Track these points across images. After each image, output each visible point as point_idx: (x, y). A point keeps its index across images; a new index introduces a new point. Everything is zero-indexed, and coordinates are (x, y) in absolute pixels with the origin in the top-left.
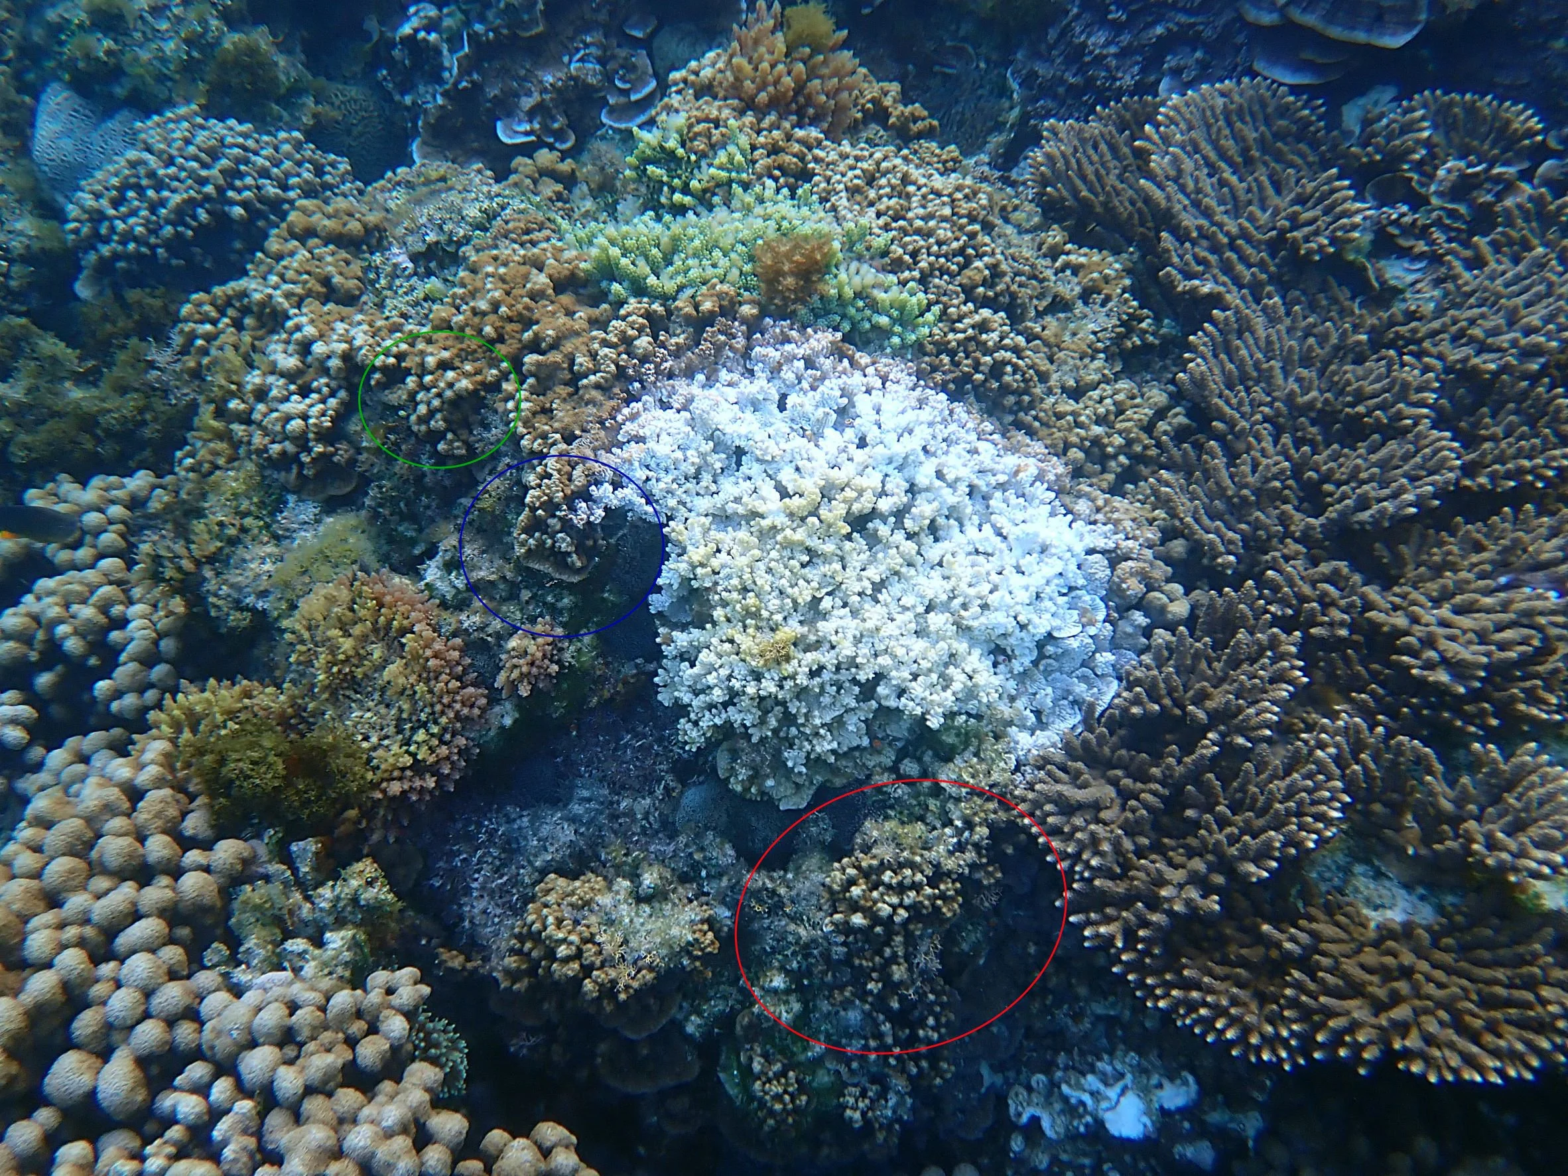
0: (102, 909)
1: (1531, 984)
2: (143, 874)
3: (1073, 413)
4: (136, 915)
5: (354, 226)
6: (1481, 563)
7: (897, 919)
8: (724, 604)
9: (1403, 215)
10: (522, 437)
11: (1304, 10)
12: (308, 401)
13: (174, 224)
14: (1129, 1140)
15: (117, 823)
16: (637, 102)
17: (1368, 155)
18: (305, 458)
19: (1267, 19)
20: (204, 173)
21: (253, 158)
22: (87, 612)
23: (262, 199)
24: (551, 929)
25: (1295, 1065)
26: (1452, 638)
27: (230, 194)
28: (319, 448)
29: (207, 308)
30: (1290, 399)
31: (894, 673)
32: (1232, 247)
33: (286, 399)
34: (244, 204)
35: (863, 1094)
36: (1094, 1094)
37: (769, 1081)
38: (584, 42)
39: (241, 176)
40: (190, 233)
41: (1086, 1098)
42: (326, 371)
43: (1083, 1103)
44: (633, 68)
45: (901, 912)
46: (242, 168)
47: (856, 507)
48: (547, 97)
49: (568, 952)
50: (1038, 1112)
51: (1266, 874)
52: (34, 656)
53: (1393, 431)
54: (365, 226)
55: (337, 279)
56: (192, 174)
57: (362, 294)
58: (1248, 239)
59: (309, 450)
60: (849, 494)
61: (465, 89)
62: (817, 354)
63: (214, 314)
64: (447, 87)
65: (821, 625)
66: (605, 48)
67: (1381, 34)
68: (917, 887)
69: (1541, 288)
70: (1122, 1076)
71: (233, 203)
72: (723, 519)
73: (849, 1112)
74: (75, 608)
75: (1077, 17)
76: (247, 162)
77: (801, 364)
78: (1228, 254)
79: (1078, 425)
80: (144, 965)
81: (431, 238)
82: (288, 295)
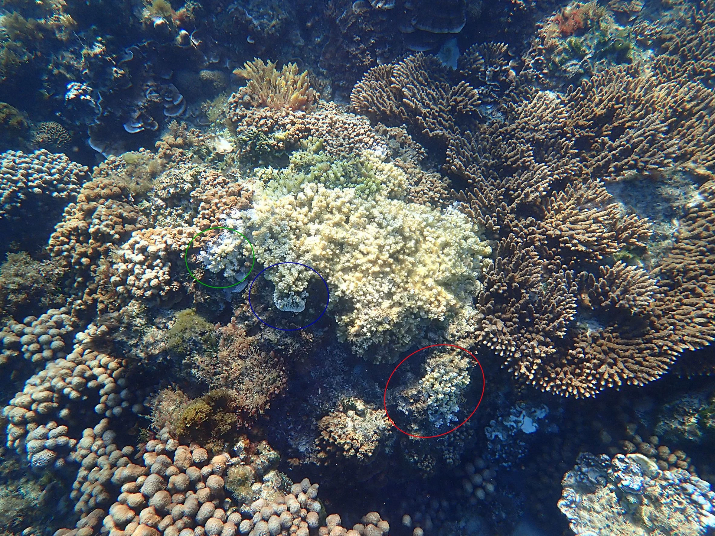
0: (187, 508)
1: (650, 341)
2: (192, 486)
3: (422, 190)
4: (200, 504)
5: (115, 189)
6: (570, 205)
7: (453, 391)
8: (358, 301)
9: (483, 90)
10: (263, 264)
11: (423, 25)
12: (155, 271)
13: (10, 203)
14: (532, 433)
15: (171, 469)
16: (178, 104)
17: (466, 72)
18: (162, 293)
19: (410, 30)
20: (15, 178)
21: (32, 166)
22: (76, 380)
23: (45, 182)
24: (338, 441)
25: (596, 394)
26: (578, 234)
27: (30, 184)
28: (167, 288)
29: (61, 238)
30: (485, 165)
31: (425, 306)
32: (439, 116)
33: (144, 273)
34: (38, 186)
35: (450, 452)
36: (516, 422)
37: (422, 461)
38: (148, 86)
39: (31, 175)
40: (19, 205)
41: (513, 424)
42: (159, 257)
43: (513, 426)
44: (171, 92)
45: (453, 388)
46: (30, 171)
47: (391, 251)
48: (143, 111)
49: (348, 447)
50: (496, 433)
51: (564, 334)
52: (55, 405)
53: (525, 168)
54: (120, 188)
55: (125, 214)
56: (9, 180)
57: (137, 217)
58: (443, 111)
59: (163, 290)
60: (387, 248)
61: (107, 116)
62: (352, 200)
63: (66, 240)
64: (99, 116)
65: (394, 297)
66: (157, 86)
67: (452, 29)
68: (455, 378)
69: (544, 106)
70: (521, 412)
71: (32, 187)
72: (345, 270)
73: (448, 461)
74: (68, 380)
75: (343, 42)
76: (30, 168)
77: (348, 204)
78: (439, 118)
79: (425, 194)
80: (215, 524)
81: (172, 190)
82: (107, 226)
